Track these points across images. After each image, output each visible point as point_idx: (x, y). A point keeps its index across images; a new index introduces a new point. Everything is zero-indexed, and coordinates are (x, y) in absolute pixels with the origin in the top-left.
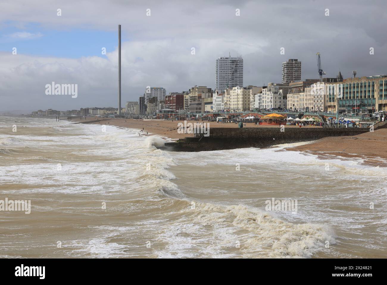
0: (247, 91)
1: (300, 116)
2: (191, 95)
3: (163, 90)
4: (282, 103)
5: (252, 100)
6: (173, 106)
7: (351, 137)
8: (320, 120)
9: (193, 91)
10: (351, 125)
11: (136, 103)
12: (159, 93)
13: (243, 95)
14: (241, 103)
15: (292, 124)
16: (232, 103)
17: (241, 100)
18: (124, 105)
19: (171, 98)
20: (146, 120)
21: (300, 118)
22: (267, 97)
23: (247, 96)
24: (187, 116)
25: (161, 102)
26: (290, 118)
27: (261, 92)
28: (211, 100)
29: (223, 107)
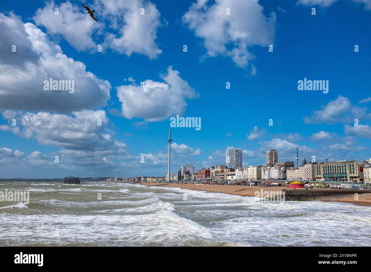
0: (259, 168)
2: (215, 170)
3: (192, 167)
4: (284, 176)
5: (263, 173)
6: (203, 176)
9: (217, 168)
13: (257, 170)
16: (249, 175)
17: (255, 173)
19: (202, 172)
22: (274, 172)
23: (260, 171)
25: (194, 174)
28: (233, 173)
29: (243, 177)
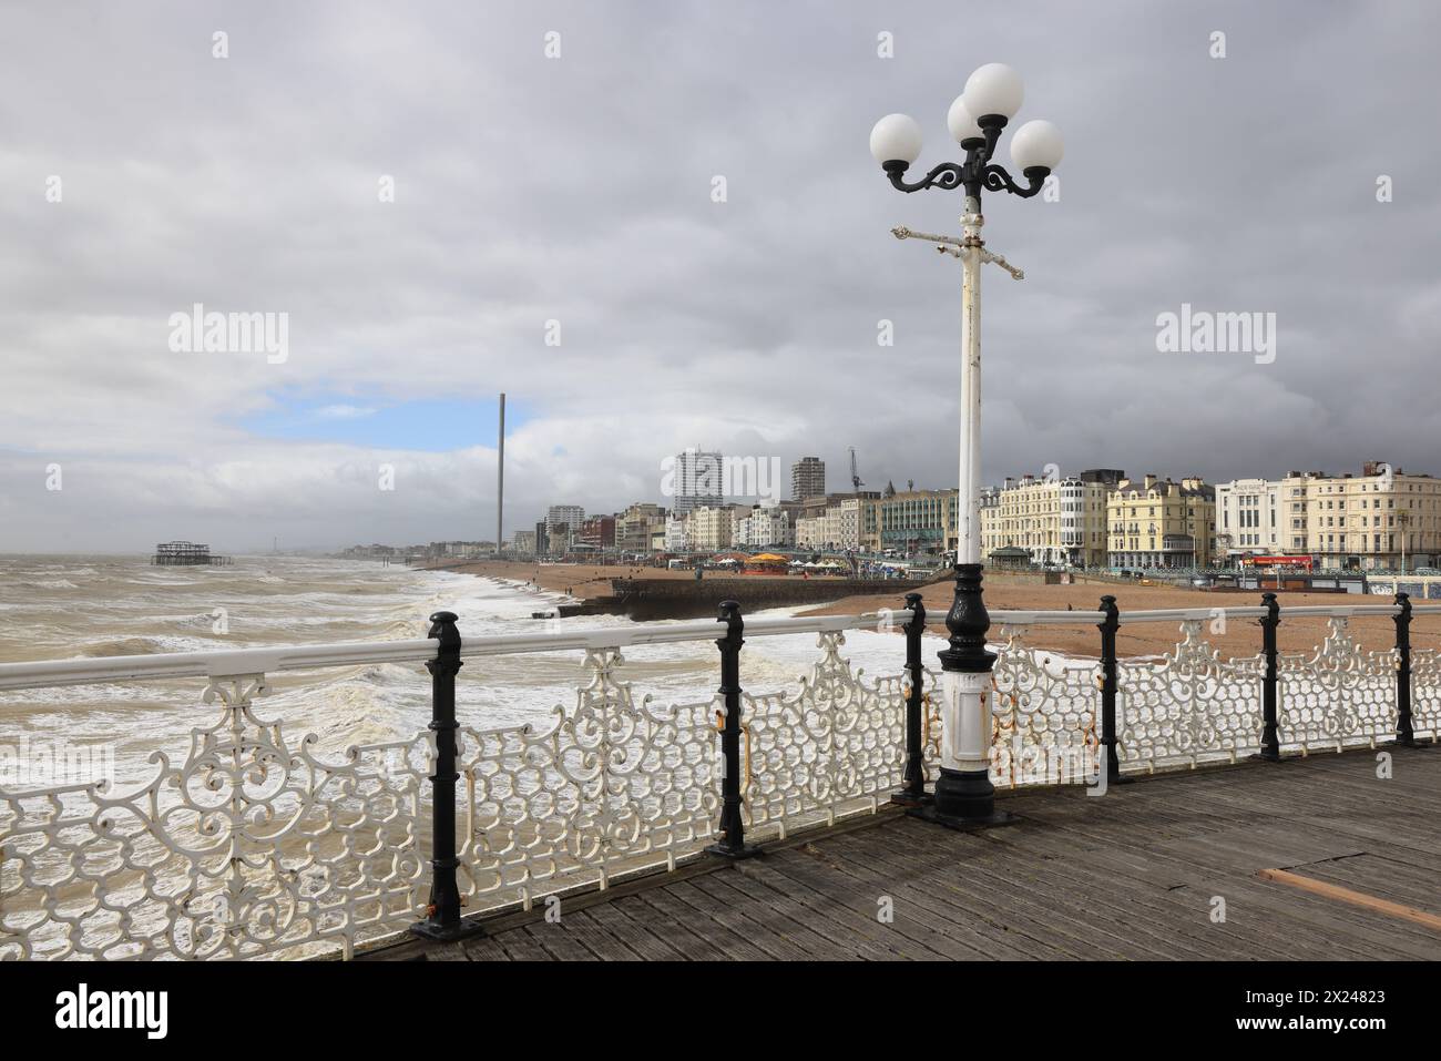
0: (727, 513)
1: (815, 559)
2: (627, 519)
3: (578, 510)
4: (787, 536)
5: (734, 529)
6: (596, 539)
7: (893, 596)
8: (848, 566)
9: (632, 513)
10: (895, 575)
11: (530, 534)
12: (572, 515)
13: (720, 520)
14: (715, 534)
15: (799, 574)
16: (700, 534)
17: (715, 528)
18: (508, 536)
19: (593, 526)
20: (545, 564)
21: (815, 562)
22: (761, 524)
23: (726, 523)
24: (619, 558)
25: (574, 532)
26: (798, 562)
27: (751, 516)
28: (664, 528)
29: (684, 541)
